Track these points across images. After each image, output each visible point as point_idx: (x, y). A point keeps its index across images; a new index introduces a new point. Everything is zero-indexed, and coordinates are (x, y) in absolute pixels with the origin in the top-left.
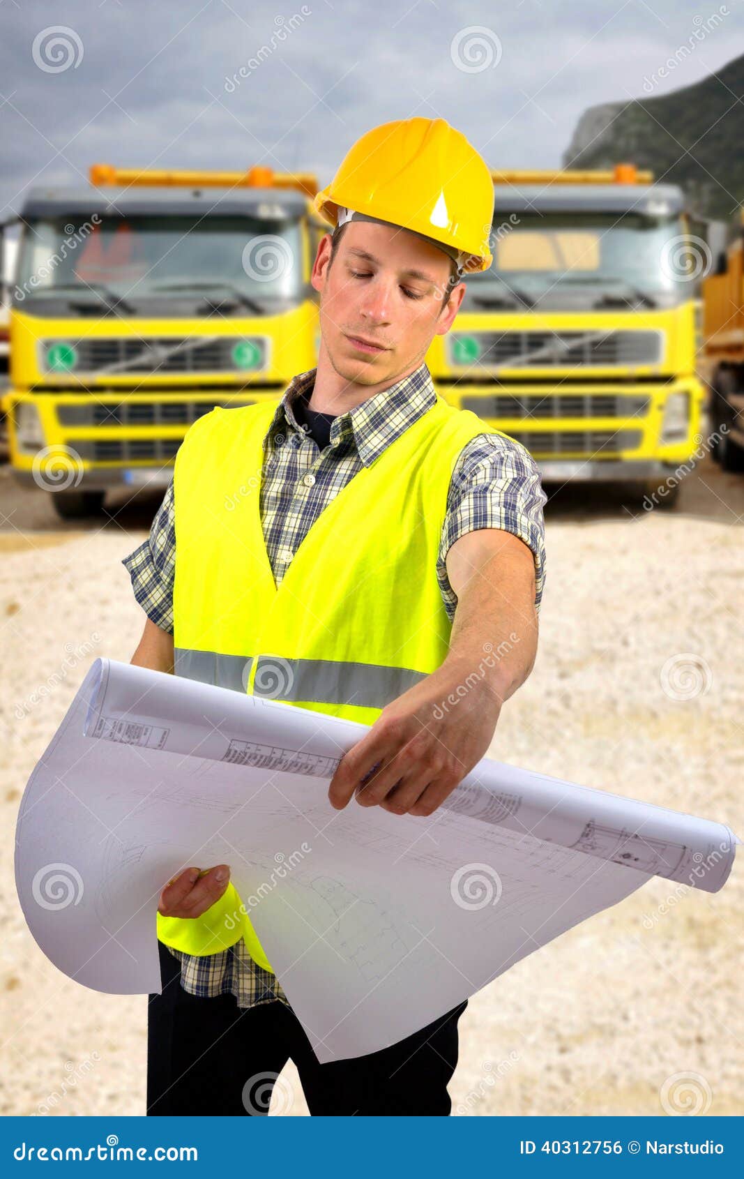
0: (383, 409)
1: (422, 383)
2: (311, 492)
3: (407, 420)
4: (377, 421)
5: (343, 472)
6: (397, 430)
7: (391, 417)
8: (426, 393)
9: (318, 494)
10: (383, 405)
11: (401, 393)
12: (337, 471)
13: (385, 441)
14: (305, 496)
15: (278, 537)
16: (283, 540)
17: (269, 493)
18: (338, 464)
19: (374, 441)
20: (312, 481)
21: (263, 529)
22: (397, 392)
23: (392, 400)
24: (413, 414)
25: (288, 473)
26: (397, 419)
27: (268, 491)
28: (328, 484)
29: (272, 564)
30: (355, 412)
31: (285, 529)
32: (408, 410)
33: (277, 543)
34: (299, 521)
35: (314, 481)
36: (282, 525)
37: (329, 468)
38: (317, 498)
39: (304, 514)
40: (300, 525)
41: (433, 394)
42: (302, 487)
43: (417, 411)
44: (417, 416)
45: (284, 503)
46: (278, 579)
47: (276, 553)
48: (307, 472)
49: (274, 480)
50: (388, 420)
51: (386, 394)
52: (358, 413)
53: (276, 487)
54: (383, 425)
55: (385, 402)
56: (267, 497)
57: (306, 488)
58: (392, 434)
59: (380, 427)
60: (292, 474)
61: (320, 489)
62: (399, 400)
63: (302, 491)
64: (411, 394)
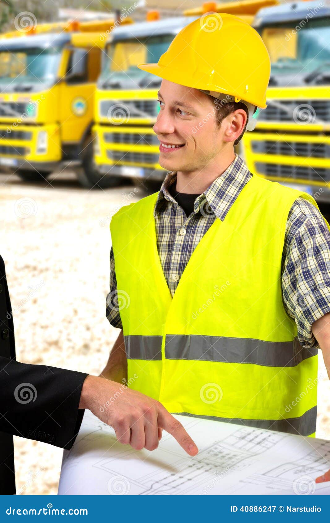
0: (222, 187)
1: (240, 166)
2: (185, 238)
3: (237, 189)
4: (221, 194)
5: (202, 225)
6: (233, 196)
7: (228, 190)
8: (243, 172)
9: (189, 239)
10: (221, 185)
11: (230, 175)
12: (198, 225)
13: (229, 204)
14: (181, 241)
15: (169, 267)
16: (172, 268)
17: (162, 242)
18: (198, 221)
19: (222, 206)
20: (183, 231)
21: (161, 263)
22: (228, 175)
23: (226, 180)
24: (240, 185)
25: (171, 230)
26: (232, 190)
27: (161, 242)
28: (194, 233)
29: (168, 283)
30: (207, 193)
31: (173, 261)
32: (236, 184)
33: (169, 270)
34: (180, 256)
35: (185, 232)
36: (170, 259)
37: (193, 223)
38: (188, 241)
39: (182, 251)
40: (181, 258)
41: (247, 171)
42: (179, 236)
43: (242, 182)
44: (243, 186)
45: (170, 247)
46: (172, 290)
47: (168, 276)
48: (181, 227)
49: (164, 234)
50: (226, 192)
51: (222, 178)
52: (208, 193)
53: (166, 239)
54: (225, 196)
55: (223, 182)
56: (162, 245)
57: (182, 236)
58: (231, 199)
59: (224, 197)
60: (174, 230)
61: (189, 236)
62: (230, 179)
63: (180, 239)
64: (236, 174)
